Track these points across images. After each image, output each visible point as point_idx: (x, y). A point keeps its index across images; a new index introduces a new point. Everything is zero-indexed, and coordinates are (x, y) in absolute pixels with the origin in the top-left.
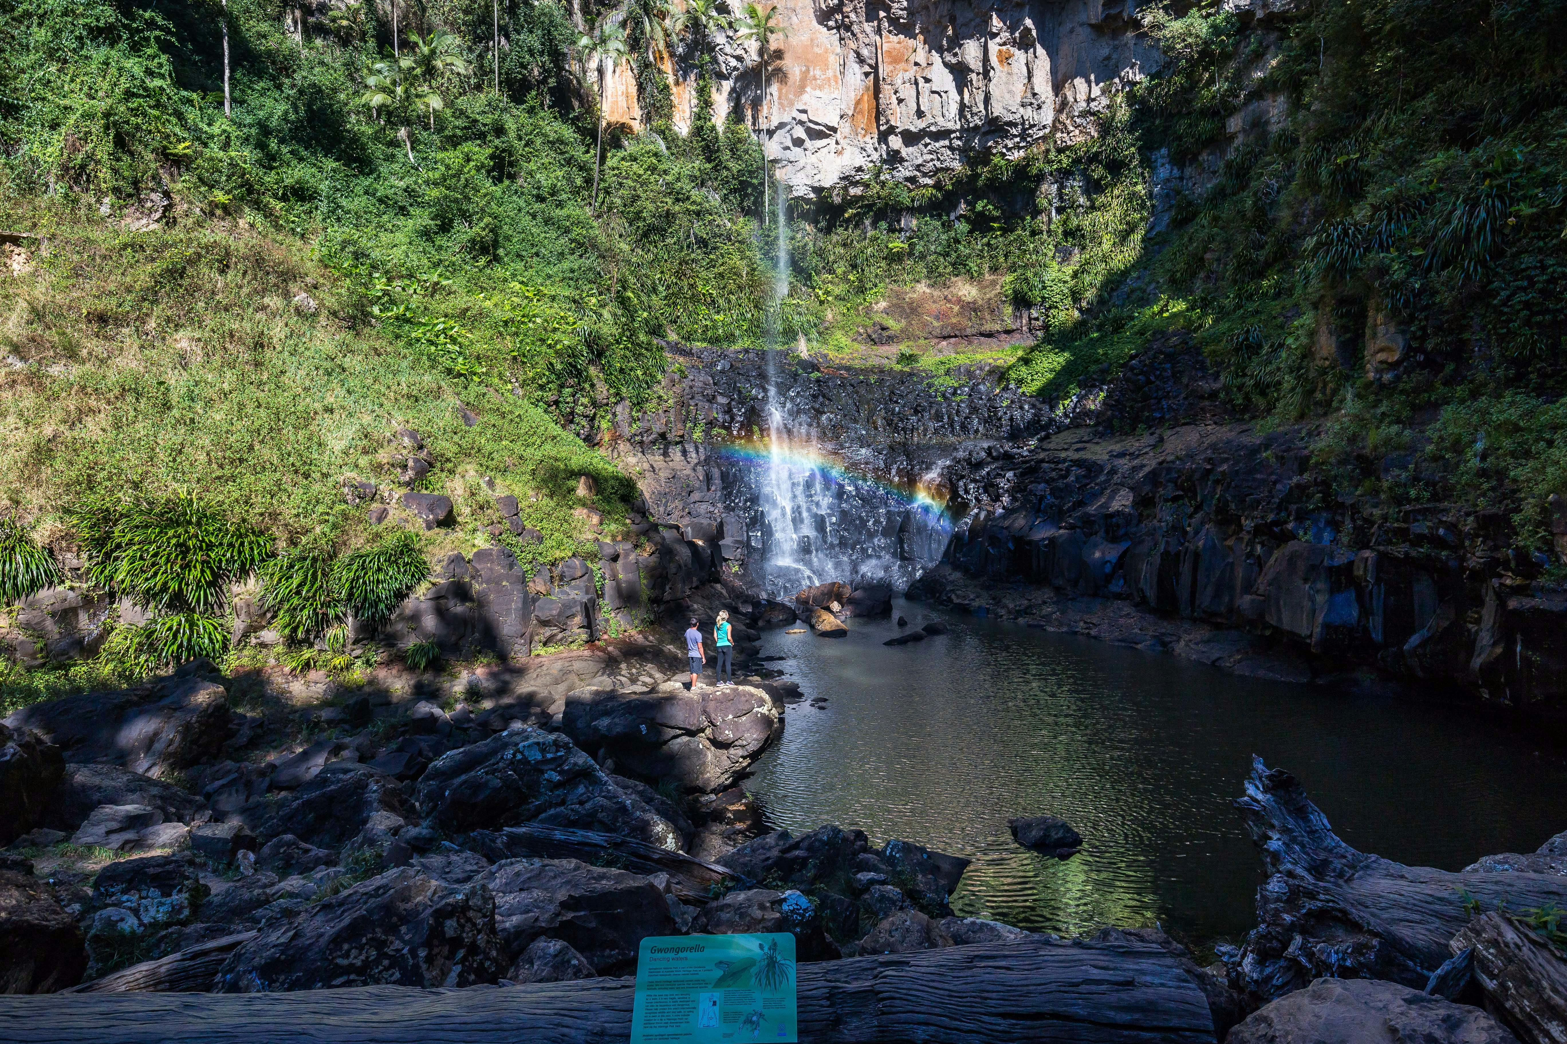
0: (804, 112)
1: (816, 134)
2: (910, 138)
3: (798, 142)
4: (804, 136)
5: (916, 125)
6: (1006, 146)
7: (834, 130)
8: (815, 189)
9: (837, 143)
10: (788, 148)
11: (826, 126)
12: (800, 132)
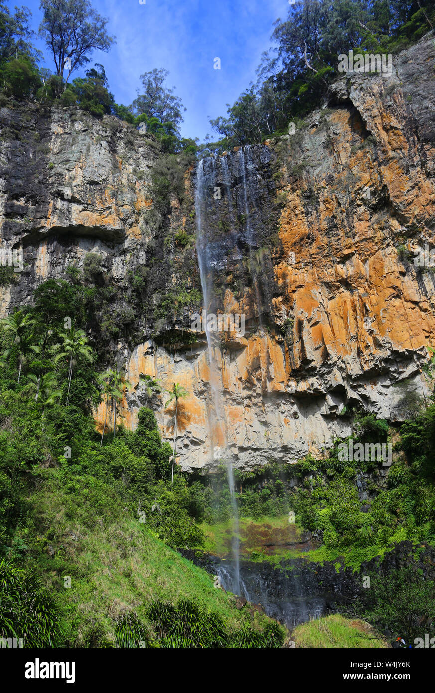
0: (190, 433)
1: (194, 443)
2: (242, 449)
3: (186, 446)
4: (189, 443)
5: (246, 445)
6: (288, 458)
7: (203, 442)
8: (193, 468)
9: (205, 448)
10: (181, 448)
11: (200, 440)
12: (187, 441)
